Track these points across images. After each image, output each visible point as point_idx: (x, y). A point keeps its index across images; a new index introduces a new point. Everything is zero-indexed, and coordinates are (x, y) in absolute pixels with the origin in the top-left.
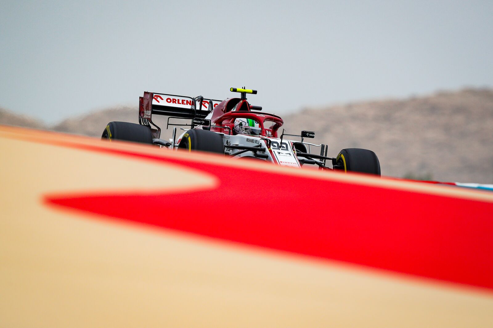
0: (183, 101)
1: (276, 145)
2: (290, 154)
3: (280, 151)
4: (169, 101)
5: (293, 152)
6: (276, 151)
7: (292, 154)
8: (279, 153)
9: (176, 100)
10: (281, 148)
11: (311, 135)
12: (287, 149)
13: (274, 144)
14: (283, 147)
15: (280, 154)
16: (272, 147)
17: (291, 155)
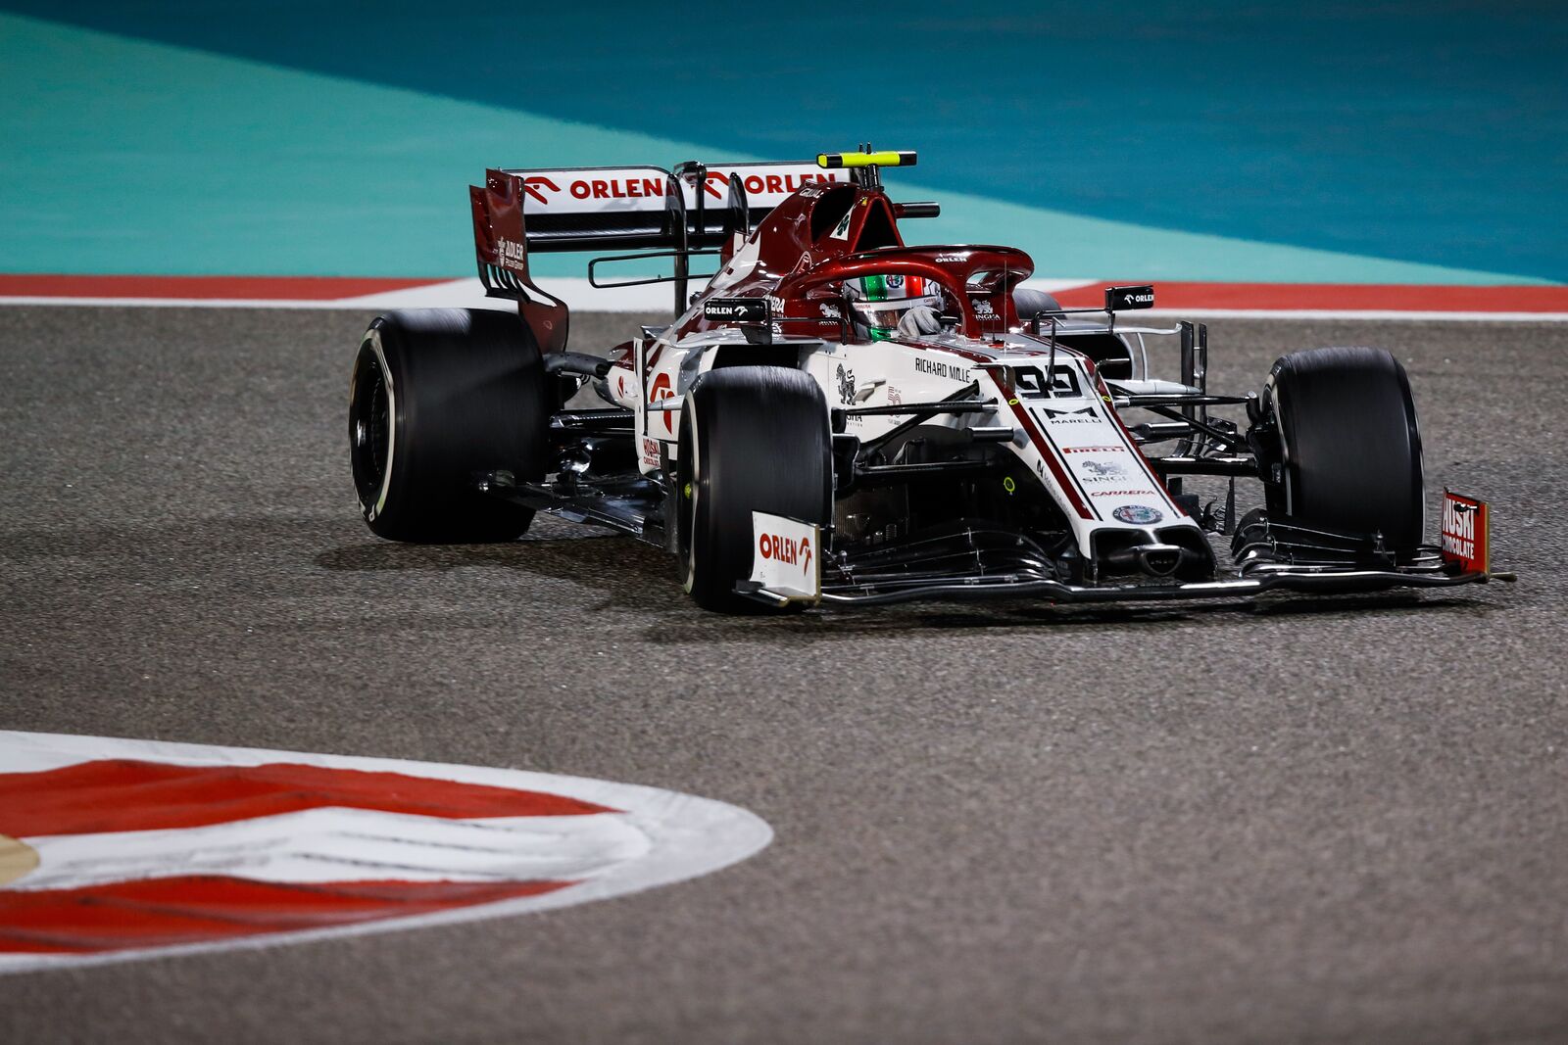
0: (630, 183)
1: (1031, 378)
2: (1092, 413)
3: (1054, 402)
4: (580, 190)
5: (1101, 398)
6: (1039, 406)
7: (1098, 410)
8: (1050, 413)
9: (605, 186)
10: (1056, 389)
11: (1141, 298)
12: (1077, 392)
13: (1026, 378)
14: (1061, 384)
15: (1054, 420)
16: (1019, 392)
17: (1096, 416)
